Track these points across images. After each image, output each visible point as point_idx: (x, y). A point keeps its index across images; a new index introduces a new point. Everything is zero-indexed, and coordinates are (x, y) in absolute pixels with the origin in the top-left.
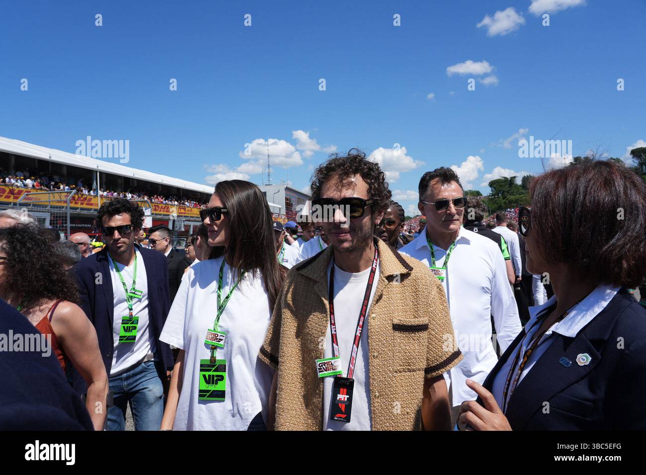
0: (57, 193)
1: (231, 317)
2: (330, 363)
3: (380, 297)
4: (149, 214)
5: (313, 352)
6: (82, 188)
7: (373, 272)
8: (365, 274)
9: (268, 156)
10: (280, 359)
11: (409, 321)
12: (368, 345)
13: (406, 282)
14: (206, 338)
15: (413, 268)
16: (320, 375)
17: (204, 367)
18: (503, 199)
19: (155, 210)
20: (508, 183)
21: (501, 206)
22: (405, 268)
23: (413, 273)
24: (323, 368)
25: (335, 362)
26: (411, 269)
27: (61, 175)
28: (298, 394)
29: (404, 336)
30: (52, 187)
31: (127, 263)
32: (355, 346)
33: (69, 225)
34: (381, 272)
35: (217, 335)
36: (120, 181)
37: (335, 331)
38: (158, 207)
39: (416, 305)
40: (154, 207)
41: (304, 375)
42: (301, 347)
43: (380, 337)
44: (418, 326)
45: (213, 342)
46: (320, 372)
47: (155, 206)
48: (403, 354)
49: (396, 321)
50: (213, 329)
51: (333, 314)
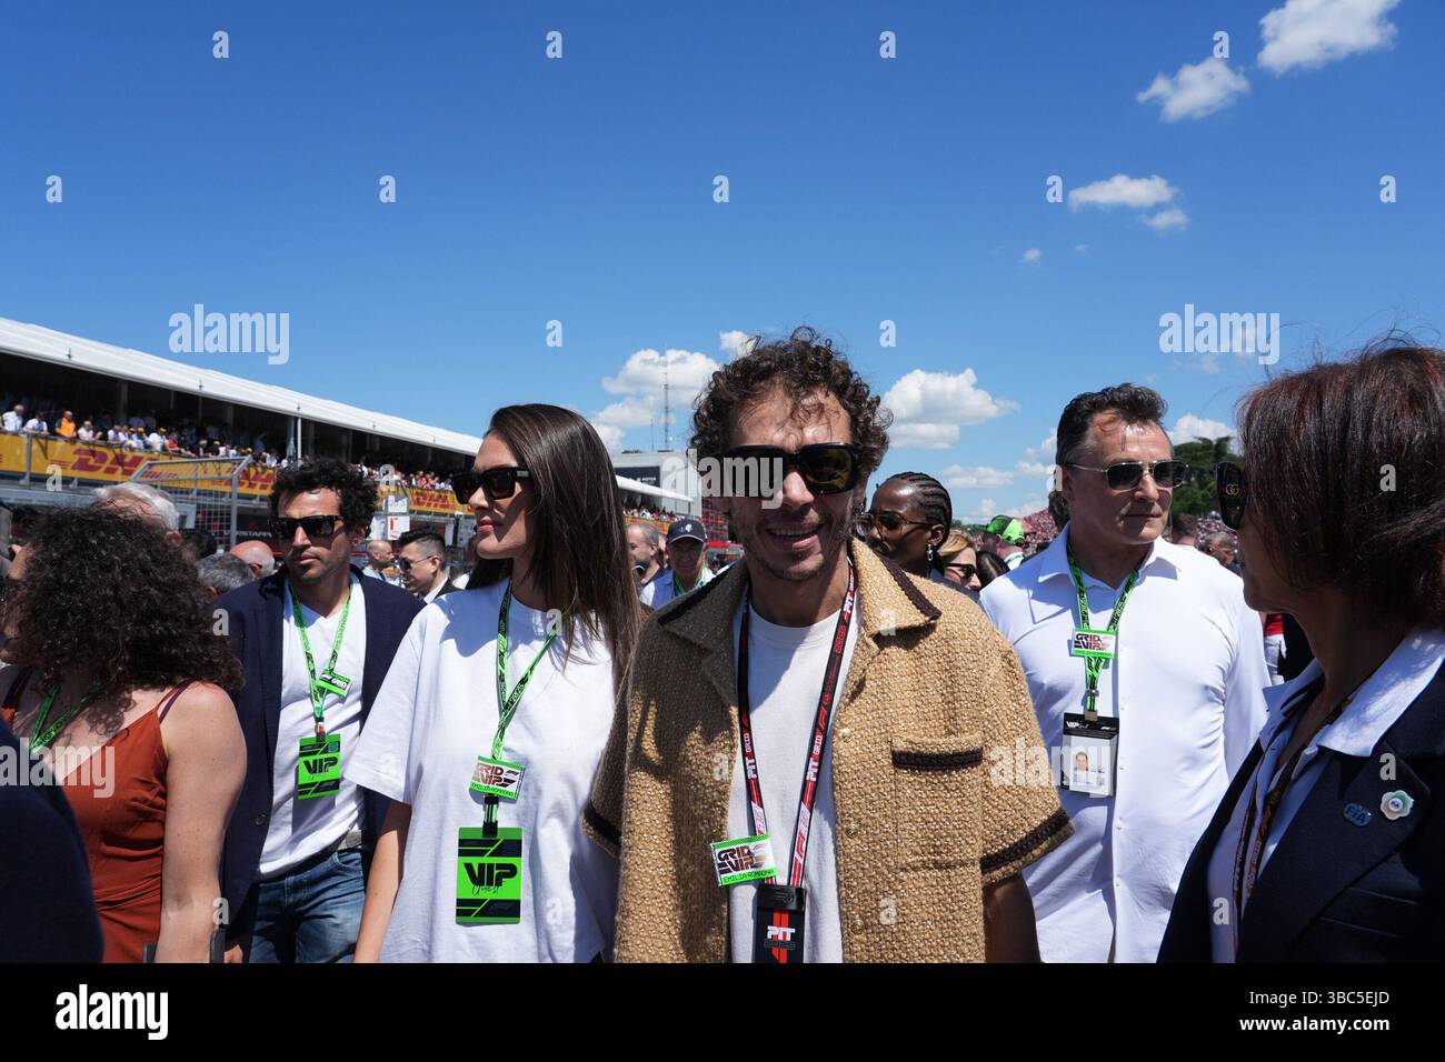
0: (213, 461)
1: (530, 730)
2: (746, 851)
3: (861, 685)
4: (404, 510)
5: (703, 824)
6: (264, 454)
7: (843, 624)
8: (825, 628)
9: (666, 386)
10: (623, 839)
11: (933, 743)
12: (835, 806)
13: (925, 645)
14: (474, 778)
15: (940, 613)
16: (724, 880)
17: (467, 846)
18: (1201, 488)
19: (418, 503)
20: (1212, 451)
21: (1197, 505)
22: (922, 612)
23: (941, 624)
24: (730, 863)
25: (756, 847)
26: (936, 614)
27: (221, 425)
28: (669, 923)
29: (924, 780)
30: (201, 450)
31: (326, 609)
32: (804, 808)
33: (234, 532)
34: (863, 624)
35: (499, 771)
36: (344, 439)
37: (755, 771)
38: (425, 496)
39: (951, 702)
40: (415, 497)
41: (681, 880)
42: (673, 811)
43: (863, 785)
44: (957, 755)
45: (491, 786)
46: (722, 872)
47: (417, 494)
48: (922, 825)
49: (901, 745)
50: (490, 757)
51: (749, 730)
